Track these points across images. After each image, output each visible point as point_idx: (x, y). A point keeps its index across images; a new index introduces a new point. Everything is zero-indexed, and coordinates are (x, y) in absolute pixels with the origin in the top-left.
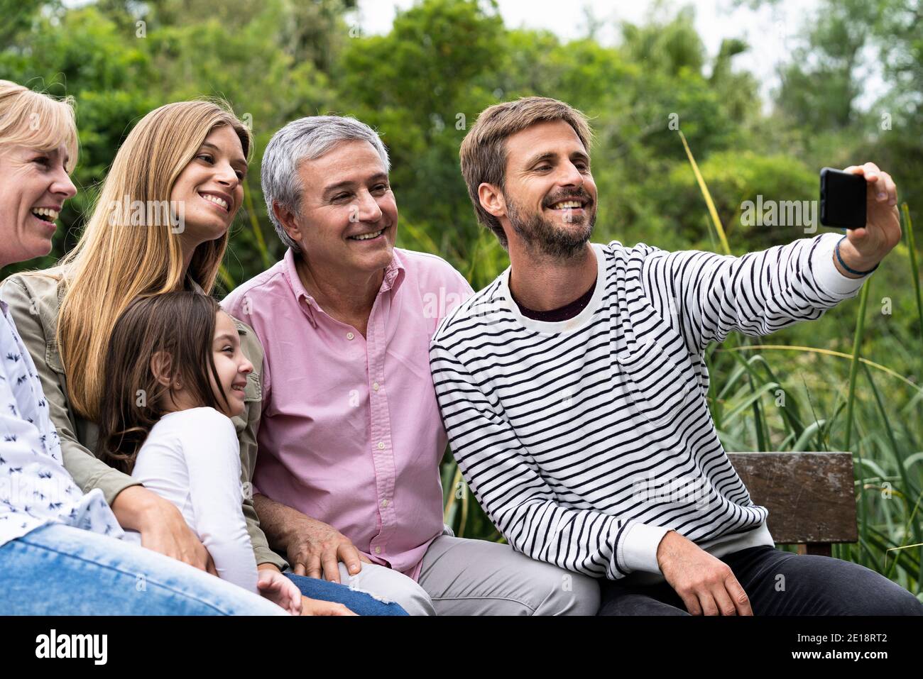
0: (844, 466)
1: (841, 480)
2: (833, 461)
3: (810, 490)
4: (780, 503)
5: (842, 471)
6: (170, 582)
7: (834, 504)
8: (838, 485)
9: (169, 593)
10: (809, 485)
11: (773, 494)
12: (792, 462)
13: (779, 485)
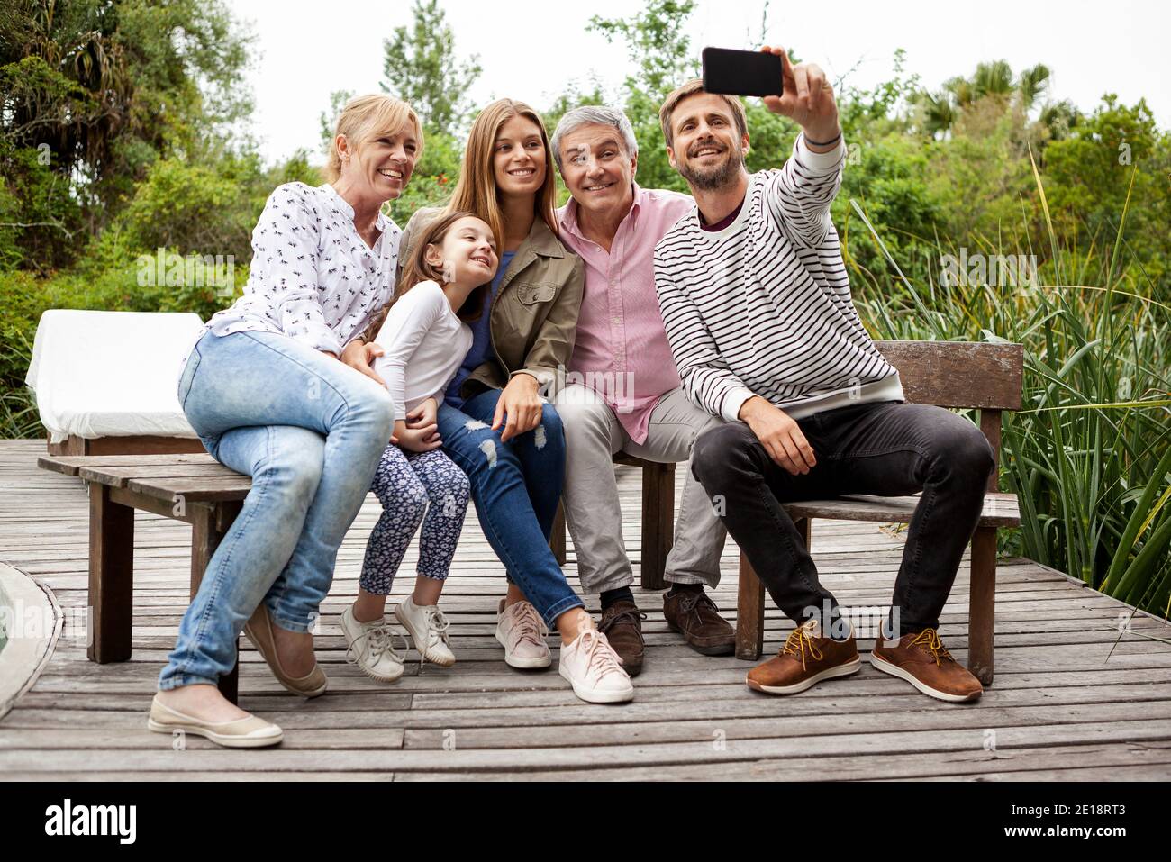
0: (1015, 353)
1: (1011, 364)
2: (1007, 350)
3: (986, 370)
4: (960, 379)
5: (1013, 357)
6: (308, 365)
7: (1003, 381)
8: (1009, 367)
9: (304, 370)
10: (984, 367)
11: (957, 371)
12: (973, 349)
13: (960, 365)
